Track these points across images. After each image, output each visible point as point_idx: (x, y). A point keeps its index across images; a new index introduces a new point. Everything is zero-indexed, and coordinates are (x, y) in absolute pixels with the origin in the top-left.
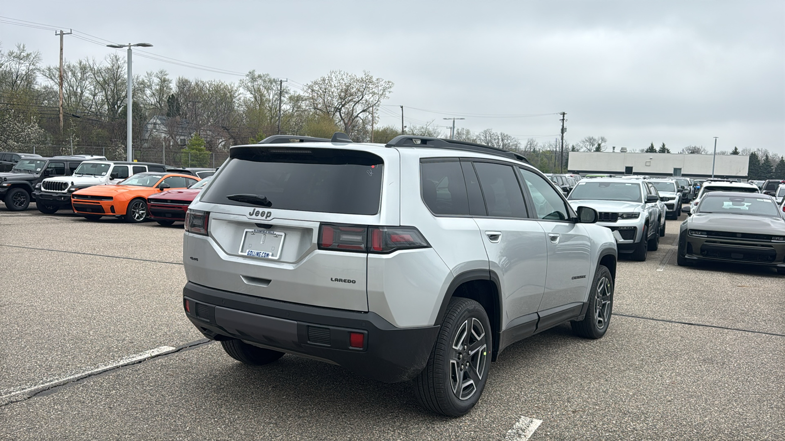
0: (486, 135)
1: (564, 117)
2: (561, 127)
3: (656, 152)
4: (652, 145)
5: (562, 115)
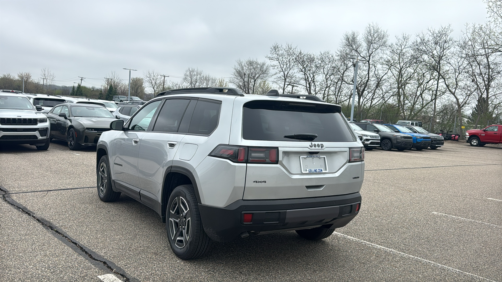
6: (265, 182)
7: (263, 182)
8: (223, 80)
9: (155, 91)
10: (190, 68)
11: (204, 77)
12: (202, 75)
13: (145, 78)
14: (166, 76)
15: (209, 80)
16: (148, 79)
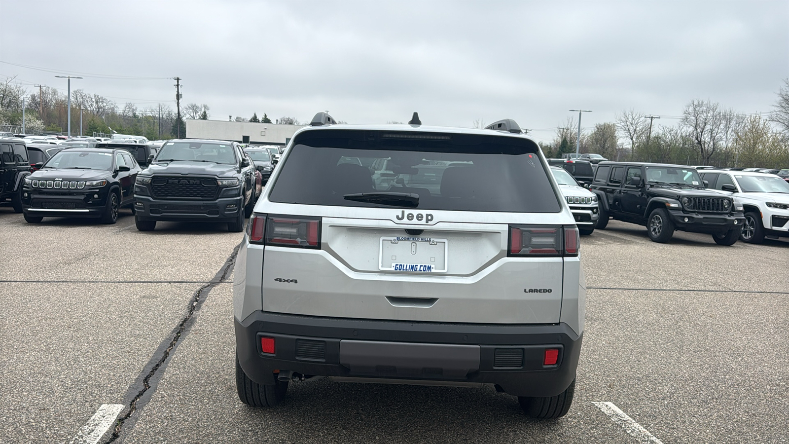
0: (76, 95)
1: (178, 82)
2: (176, 93)
3: (259, 122)
4: (255, 115)
5: (176, 81)
6: (296, 282)
7: (292, 281)
8: (758, 117)
9: (633, 144)
10: (695, 100)
11: (721, 114)
12: (718, 110)
13: (618, 123)
14: (655, 118)
15: (731, 119)
16: (623, 124)
